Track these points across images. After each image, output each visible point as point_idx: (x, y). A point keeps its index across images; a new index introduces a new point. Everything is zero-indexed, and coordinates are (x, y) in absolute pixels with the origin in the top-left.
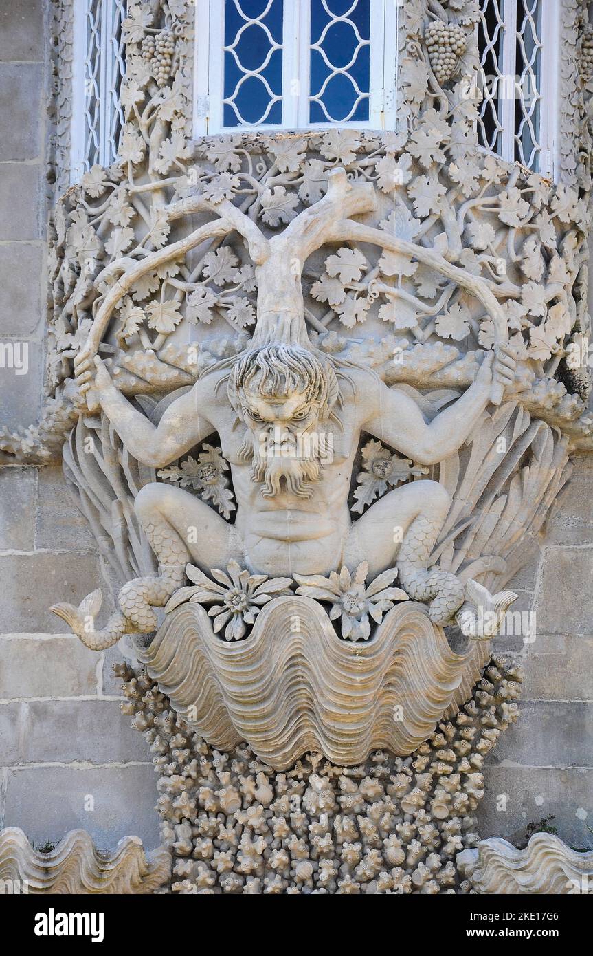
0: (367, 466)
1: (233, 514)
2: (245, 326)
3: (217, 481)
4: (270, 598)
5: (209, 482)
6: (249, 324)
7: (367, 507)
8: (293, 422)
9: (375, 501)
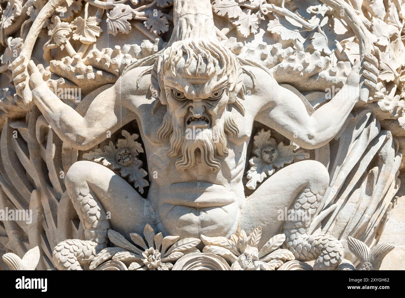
0: (257, 152)
1: (147, 189)
2: (160, 33)
3: (132, 163)
4: (183, 254)
5: (125, 164)
6: (163, 32)
7: (259, 184)
8: (209, 102)
9: (265, 179)
